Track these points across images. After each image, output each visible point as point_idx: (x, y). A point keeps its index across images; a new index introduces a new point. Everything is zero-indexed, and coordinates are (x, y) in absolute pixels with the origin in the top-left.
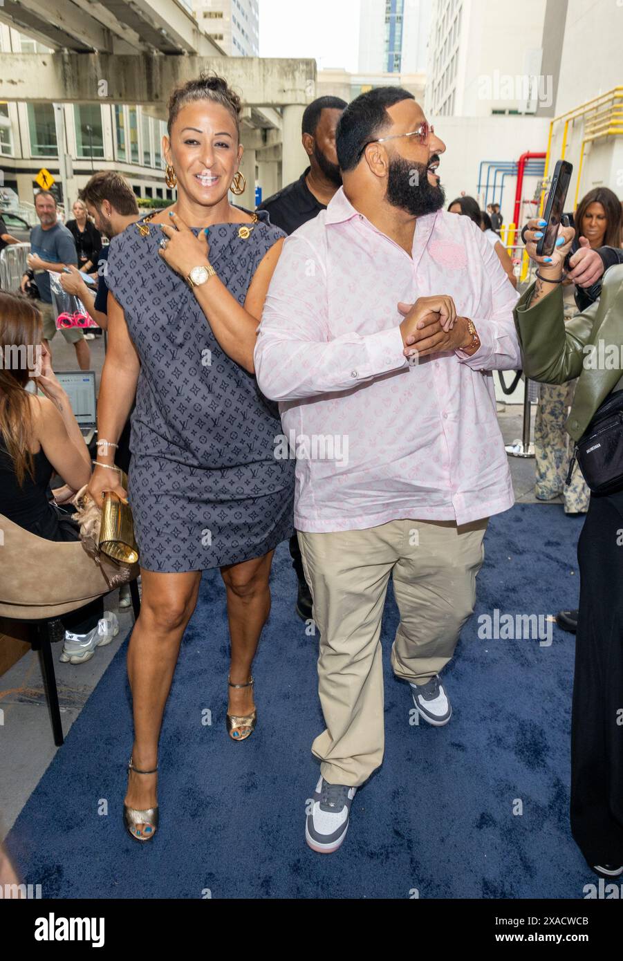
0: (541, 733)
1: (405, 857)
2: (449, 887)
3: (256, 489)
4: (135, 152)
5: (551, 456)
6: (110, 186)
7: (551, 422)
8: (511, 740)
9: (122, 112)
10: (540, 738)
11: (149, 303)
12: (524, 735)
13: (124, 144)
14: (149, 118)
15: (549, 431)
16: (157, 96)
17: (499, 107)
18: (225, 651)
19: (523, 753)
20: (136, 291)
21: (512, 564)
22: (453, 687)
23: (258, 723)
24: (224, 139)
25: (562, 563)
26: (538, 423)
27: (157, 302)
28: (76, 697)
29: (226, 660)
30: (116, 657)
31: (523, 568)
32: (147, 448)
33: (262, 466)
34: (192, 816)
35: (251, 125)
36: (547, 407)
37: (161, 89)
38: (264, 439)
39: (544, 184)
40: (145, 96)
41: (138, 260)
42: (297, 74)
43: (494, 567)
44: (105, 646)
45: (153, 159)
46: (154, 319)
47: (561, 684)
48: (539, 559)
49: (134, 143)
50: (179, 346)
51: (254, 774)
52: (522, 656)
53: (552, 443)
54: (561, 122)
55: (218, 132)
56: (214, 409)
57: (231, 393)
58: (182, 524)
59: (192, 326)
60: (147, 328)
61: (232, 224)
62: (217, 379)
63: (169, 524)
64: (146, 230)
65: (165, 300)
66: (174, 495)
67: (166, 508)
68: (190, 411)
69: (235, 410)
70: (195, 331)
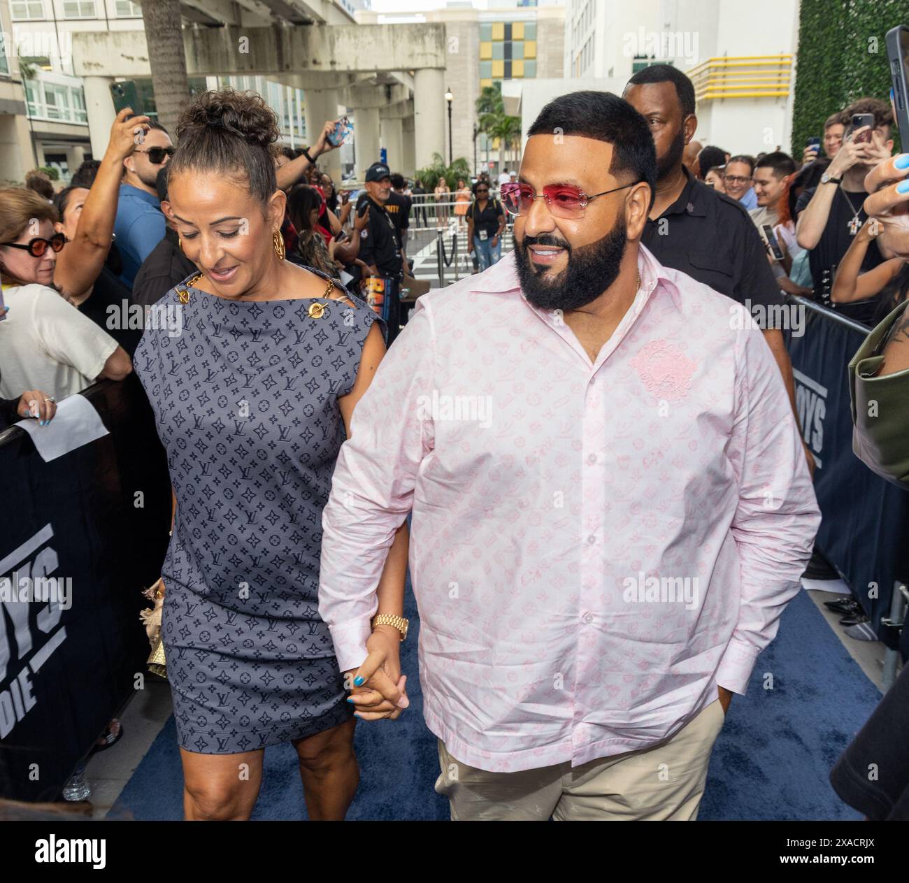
37: (292, 59)
40: (276, 67)
42: (427, 38)
56: (254, 544)
57: (281, 528)
58: (209, 689)
59: (230, 439)
60: (170, 430)
61: (294, 300)
62: (263, 506)
63: (194, 688)
64: (186, 296)
65: (194, 394)
66: (201, 650)
67: (191, 666)
68: (223, 542)
69: (284, 551)
70: (235, 445)
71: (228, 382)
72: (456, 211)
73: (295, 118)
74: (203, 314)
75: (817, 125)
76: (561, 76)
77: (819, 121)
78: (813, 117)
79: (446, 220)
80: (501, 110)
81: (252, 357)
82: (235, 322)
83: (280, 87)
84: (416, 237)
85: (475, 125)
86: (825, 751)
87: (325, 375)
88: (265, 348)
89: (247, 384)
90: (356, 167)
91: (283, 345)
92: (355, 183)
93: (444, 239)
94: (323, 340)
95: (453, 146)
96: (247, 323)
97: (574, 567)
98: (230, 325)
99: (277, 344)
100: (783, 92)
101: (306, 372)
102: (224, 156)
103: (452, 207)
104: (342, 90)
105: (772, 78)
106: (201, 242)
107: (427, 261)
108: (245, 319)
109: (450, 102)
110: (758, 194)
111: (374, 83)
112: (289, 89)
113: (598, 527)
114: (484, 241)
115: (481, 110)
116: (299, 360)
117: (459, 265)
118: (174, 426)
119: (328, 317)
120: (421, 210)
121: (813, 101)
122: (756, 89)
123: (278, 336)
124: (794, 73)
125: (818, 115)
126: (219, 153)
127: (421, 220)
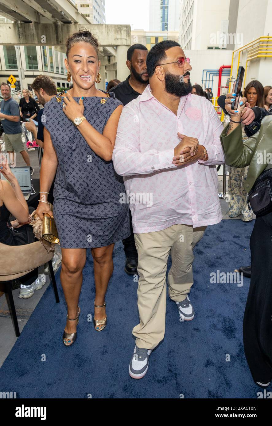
0: (233, 322)
1: (174, 381)
2: (193, 395)
3: (106, 214)
4: (52, 67)
5: (235, 198)
6: (43, 82)
7: (235, 183)
8: (220, 326)
9: (46, 49)
10: (233, 325)
11: (61, 131)
12: (226, 323)
13: (47, 63)
14: (58, 52)
15: (234, 188)
16: (61, 42)
17: (210, 46)
18: (93, 290)
19: (225, 332)
20: (55, 126)
21: (219, 247)
22: (194, 303)
23: (108, 323)
24: (92, 59)
25: (241, 245)
26: (229, 184)
27: (64, 131)
28: (26, 314)
29: (94, 294)
30: (44, 294)
31: (224, 248)
32: (60, 195)
33: (109, 204)
34: (78, 367)
35: (103, 55)
36: (233, 177)
37: (62, 38)
38: (110, 193)
39: (230, 79)
40: (55, 42)
41: (56, 113)
42: (122, 32)
43: (211, 248)
44: (39, 290)
45: (60, 70)
46: (63, 139)
47: (241, 299)
48: (231, 244)
49: (52, 63)
50: (74, 150)
51: (106, 346)
52: (224, 288)
53: (235, 193)
54: (237, 52)
55: (89, 56)
56: (87, 178)
57: (95, 172)
58: (73, 227)
61: (97, 97)
62: (89, 165)
63: (67, 227)
64: (60, 99)
65: (67, 130)
66: (70, 215)
67: (67, 220)
68: (77, 179)
69: (96, 180)
101: (100, 118)
116: (98, 115)
123: (93, 108)
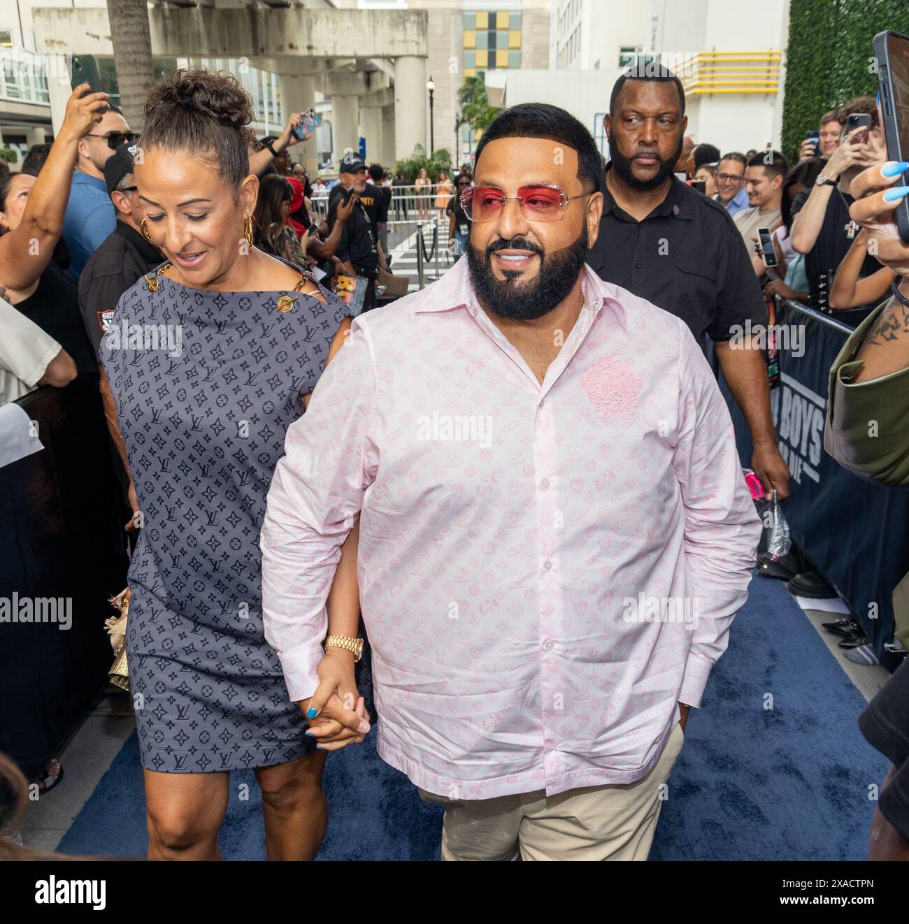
42: (408, 25)
56: (214, 547)
57: (243, 531)
58: (168, 700)
59: (187, 434)
60: (129, 424)
61: (262, 292)
62: (224, 507)
63: (152, 699)
64: (155, 285)
65: (154, 386)
66: (162, 657)
67: (151, 674)
68: (182, 544)
69: (246, 556)
70: (193, 441)
71: (189, 374)
72: (437, 204)
73: (270, 104)
74: (169, 303)
75: (807, 123)
76: (546, 67)
77: (809, 119)
78: (803, 115)
79: (426, 213)
80: (485, 101)
81: (215, 350)
82: (199, 312)
83: (254, 71)
84: (396, 231)
85: (457, 115)
86: (828, 787)
87: (289, 371)
88: (229, 341)
89: (207, 378)
90: (333, 156)
91: (248, 338)
92: (332, 172)
93: (424, 233)
94: (289, 334)
95: (434, 137)
96: (212, 314)
97: (531, 594)
98: (194, 315)
99: (242, 337)
100: (772, 89)
101: (269, 368)
102: (195, 136)
103: (433, 200)
104: (320, 76)
105: (761, 74)
106: (167, 225)
107: (406, 256)
108: (209, 310)
109: (431, 91)
110: (750, 194)
111: (353, 69)
112: (264, 74)
113: (553, 553)
114: (465, 236)
115: (465, 99)
116: (263, 355)
117: (440, 260)
118: (132, 420)
119: (297, 311)
120: (401, 202)
121: (803, 98)
122: (746, 85)
123: (244, 329)
124: (783, 70)
125: (808, 113)
126: (189, 132)
127: (402, 212)
